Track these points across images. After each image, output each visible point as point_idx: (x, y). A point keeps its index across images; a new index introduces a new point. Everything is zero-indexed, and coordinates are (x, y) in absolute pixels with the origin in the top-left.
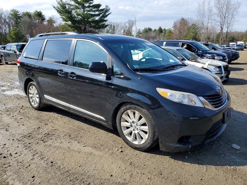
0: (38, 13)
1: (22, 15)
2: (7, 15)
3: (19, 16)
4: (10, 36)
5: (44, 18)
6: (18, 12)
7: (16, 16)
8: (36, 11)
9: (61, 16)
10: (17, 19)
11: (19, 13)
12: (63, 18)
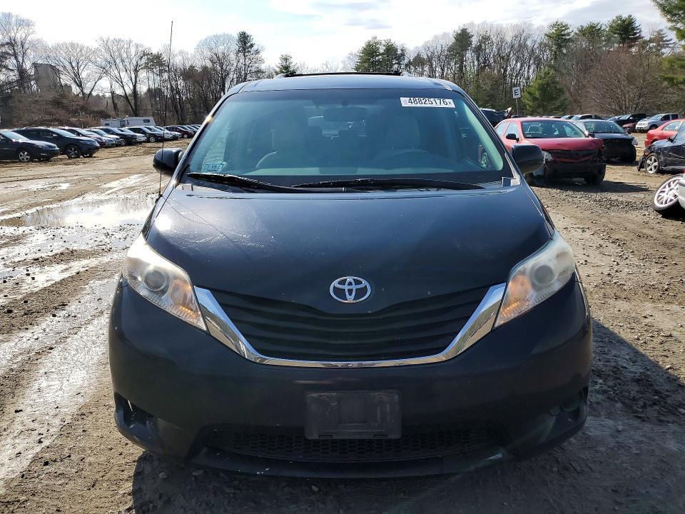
0: (624, 21)
1: (576, 34)
2: (539, 37)
3: (567, 37)
4: (529, 93)
5: (638, 35)
6: (566, 27)
7: (559, 37)
8: (619, 18)
9: (670, 24)
10: (559, 47)
11: (569, 31)
12: (678, 30)
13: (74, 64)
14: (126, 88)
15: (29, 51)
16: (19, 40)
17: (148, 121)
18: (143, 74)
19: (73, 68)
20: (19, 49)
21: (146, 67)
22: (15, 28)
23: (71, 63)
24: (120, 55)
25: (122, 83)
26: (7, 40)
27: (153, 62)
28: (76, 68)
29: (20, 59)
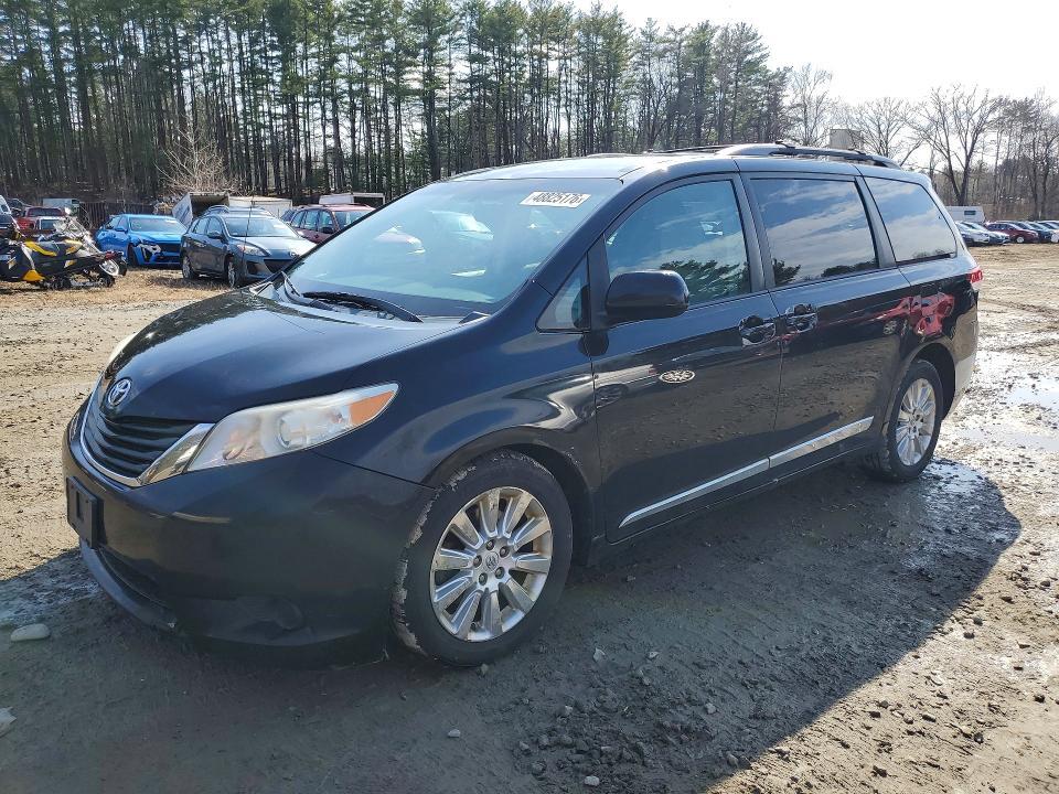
13: (882, 128)
14: (953, 159)
15: (825, 114)
16: (814, 99)
17: (973, 213)
18: (990, 136)
19: (880, 133)
20: (811, 112)
21: (1000, 125)
22: (812, 84)
23: (879, 126)
24: (956, 109)
25: (948, 152)
26: (798, 100)
27: (1013, 115)
28: (884, 134)
29: (811, 125)
